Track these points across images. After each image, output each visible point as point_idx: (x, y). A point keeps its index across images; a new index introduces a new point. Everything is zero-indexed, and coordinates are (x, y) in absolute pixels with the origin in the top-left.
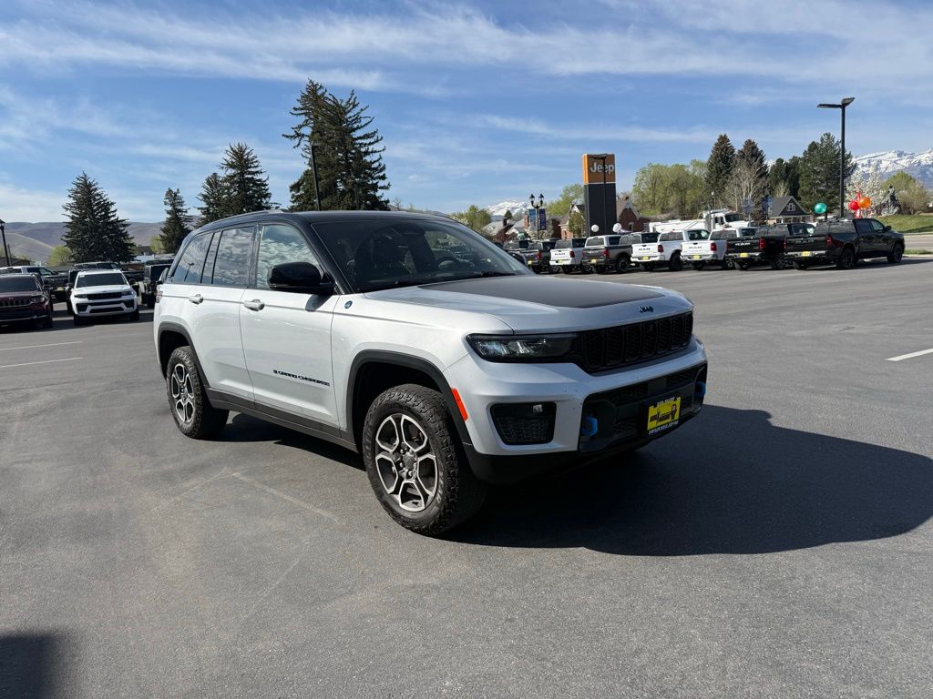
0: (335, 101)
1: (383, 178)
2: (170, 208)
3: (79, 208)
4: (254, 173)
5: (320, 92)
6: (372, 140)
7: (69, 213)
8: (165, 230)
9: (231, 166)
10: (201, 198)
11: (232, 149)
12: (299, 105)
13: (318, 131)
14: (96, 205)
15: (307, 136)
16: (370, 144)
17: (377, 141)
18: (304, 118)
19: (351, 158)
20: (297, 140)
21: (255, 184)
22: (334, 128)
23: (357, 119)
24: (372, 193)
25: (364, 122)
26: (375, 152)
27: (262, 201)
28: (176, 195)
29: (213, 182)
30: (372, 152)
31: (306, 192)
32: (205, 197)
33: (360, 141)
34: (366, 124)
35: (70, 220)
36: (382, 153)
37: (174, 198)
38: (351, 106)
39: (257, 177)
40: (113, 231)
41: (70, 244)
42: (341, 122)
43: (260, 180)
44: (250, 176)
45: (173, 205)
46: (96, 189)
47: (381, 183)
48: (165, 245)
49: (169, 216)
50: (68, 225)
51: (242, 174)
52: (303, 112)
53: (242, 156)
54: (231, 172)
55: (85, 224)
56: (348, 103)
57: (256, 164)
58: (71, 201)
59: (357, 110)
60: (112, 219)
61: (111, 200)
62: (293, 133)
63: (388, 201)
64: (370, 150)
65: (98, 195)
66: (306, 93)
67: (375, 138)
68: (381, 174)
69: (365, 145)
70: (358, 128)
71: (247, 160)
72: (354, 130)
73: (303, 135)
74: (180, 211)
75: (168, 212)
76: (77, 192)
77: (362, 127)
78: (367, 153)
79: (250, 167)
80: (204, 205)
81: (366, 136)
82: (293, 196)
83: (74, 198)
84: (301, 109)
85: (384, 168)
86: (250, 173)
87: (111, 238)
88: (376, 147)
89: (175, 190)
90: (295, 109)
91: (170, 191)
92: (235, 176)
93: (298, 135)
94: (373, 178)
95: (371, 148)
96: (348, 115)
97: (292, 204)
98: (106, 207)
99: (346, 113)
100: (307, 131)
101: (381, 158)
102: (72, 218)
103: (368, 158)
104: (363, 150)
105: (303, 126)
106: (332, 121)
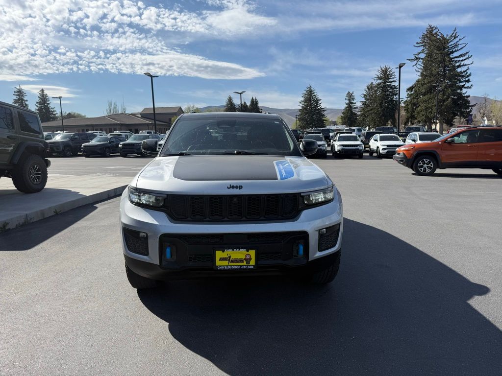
0: (443, 36)
1: (468, 81)
2: (347, 102)
3: (305, 102)
4: (391, 82)
5: (434, 32)
6: (464, 58)
7: (301, 105)
8: (344, 113)
9: (379, 78)
10: (363, 96)
11: (381, 69)
12: (419, 41)
13: (429, 55)
14: (313, 100)
15: (422, 59)
16: (463, 60)
17: (468, 58)
18: (422, 48)
19: (447, 70)
20: (416, 62)
21: (391, 88)
22: (439, 52)
23: (456, 45)
24: (459, 91)
25: (460, 47)
26: (465, 65)
27: (393, 97)
28: (351, 95)
29: (370, 88)
30: (463, 65)
31: (416, 92)
32: (365, 95)
33: (455, 59)
34: (462, 48)
35: (301, 108)
36: (469, 66)
37: (350, 96)
38: (453, 38)
39: (393, 84)
40: (318, 113)
41: (300, 120)
42: (444, 48)
43: (394, 86)
44: (389, 84)
45: (349, 100)
46: (314, 93)
47: (467, 85)
48: (342, 120)
49: (346, 106)
50: (300, 110)
51: (385, 83)
52: (422, 44)
53: (386, 72)
54: (379, 81)
55: (306, 110)
56: (451, 36)
57: (393, 77)
58: (303, 99)
59: (457, 39)
60: (319, 107)
61: (319, 98)
62: (414, 58)
63: (469, 96)
64: (462, 64)
65: (314, 96)
66: (426, 33)
67: (467, 56)
68: (467, 79)
69: (459, 61)
70: (456, 51)
71: (389, 74)
72: (452, 52)
73: (420, 58)
74: (352, 103)
75: (347, 104)
76: (306, 95)
77: (458, 50)
78: (459, 66)
79: (390, 78)
80: (364, 100)
81: (461, 56)
82: (408, 94)
83: (304, 98)
84: (421, 43)
85: (470, 75)
86: (389, 82)
87: (317, 117)
88: (466, 62)
89: (351, 92)
90: (417, 43)
91: (349, 92)
92: (381, 84)
93: (417, 58)
94: (461, 82)
95: (462, 63)
96: (450, 44)
97: (406, 99)
98: (317, 101)
99: (448, 43)
100: (423, 56)
101: (468, 69)
102: (302, 107)
103: (459, 70)
104: (457, 64)
105: (421, 53)
106: (438, 49)
